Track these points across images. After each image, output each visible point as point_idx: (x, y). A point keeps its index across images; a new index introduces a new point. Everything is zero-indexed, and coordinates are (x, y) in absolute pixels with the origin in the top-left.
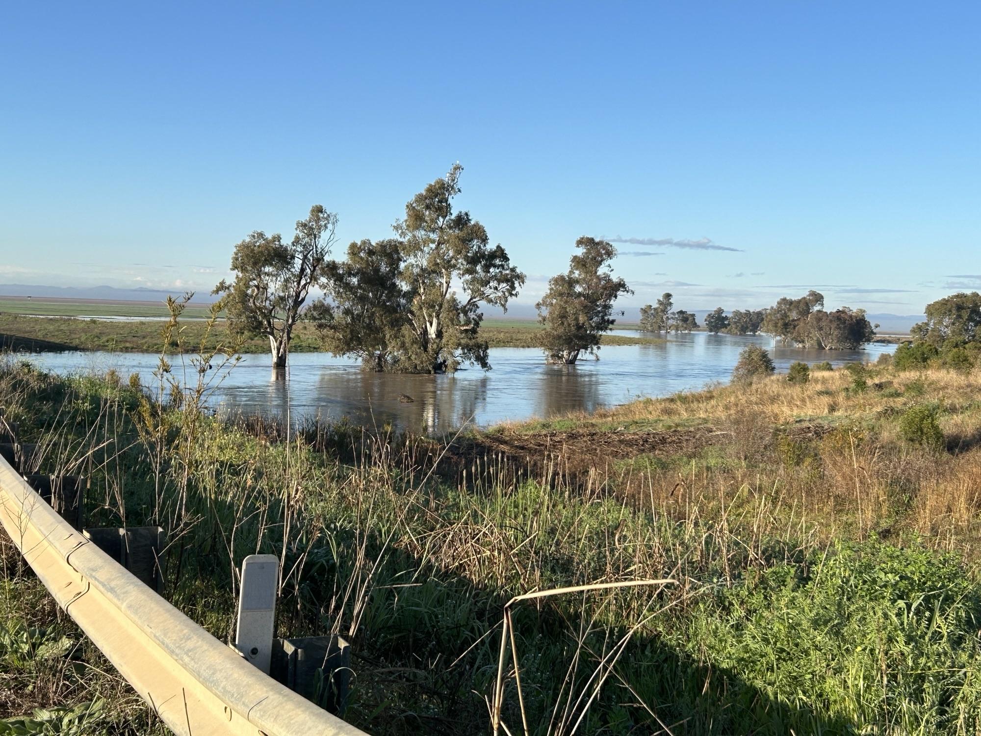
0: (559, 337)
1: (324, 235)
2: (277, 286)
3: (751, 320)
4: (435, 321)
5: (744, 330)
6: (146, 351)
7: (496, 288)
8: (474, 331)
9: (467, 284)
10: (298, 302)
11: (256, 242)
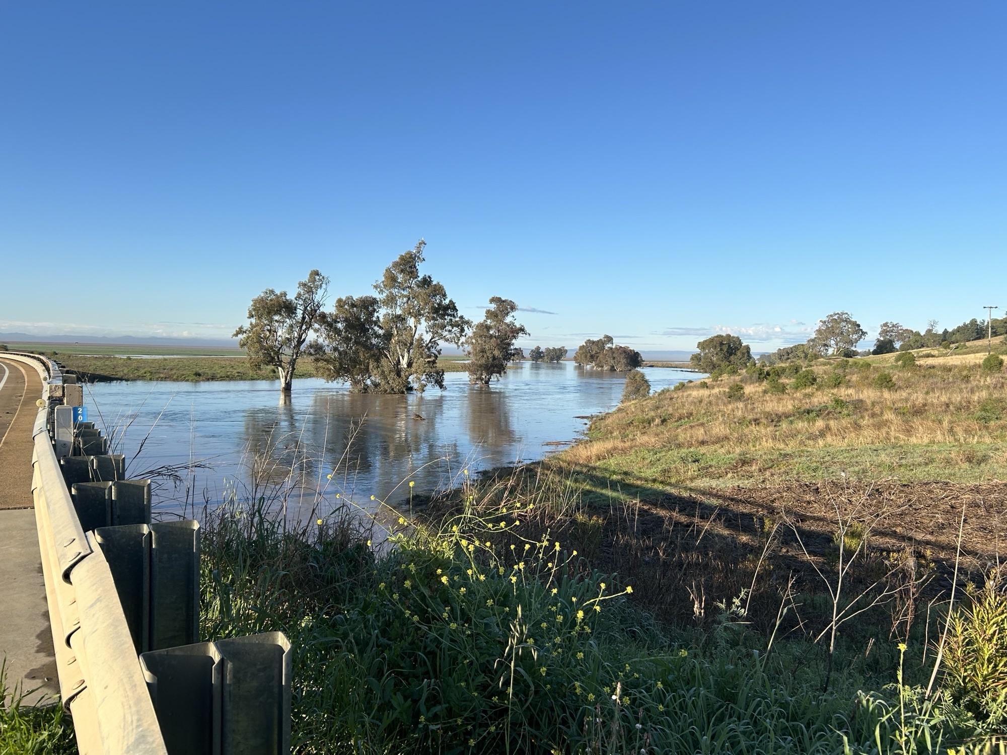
0: (481, 366)
1: (320, 292)
2: (284, 330)
3: (556, 353)
4: (406, 355)
5: (552, 359)
6: (176, 380)
7: (450, 331)
8: (434, 362)
9: (429, 328)
10: (300, 342)
11: (268, 297)
